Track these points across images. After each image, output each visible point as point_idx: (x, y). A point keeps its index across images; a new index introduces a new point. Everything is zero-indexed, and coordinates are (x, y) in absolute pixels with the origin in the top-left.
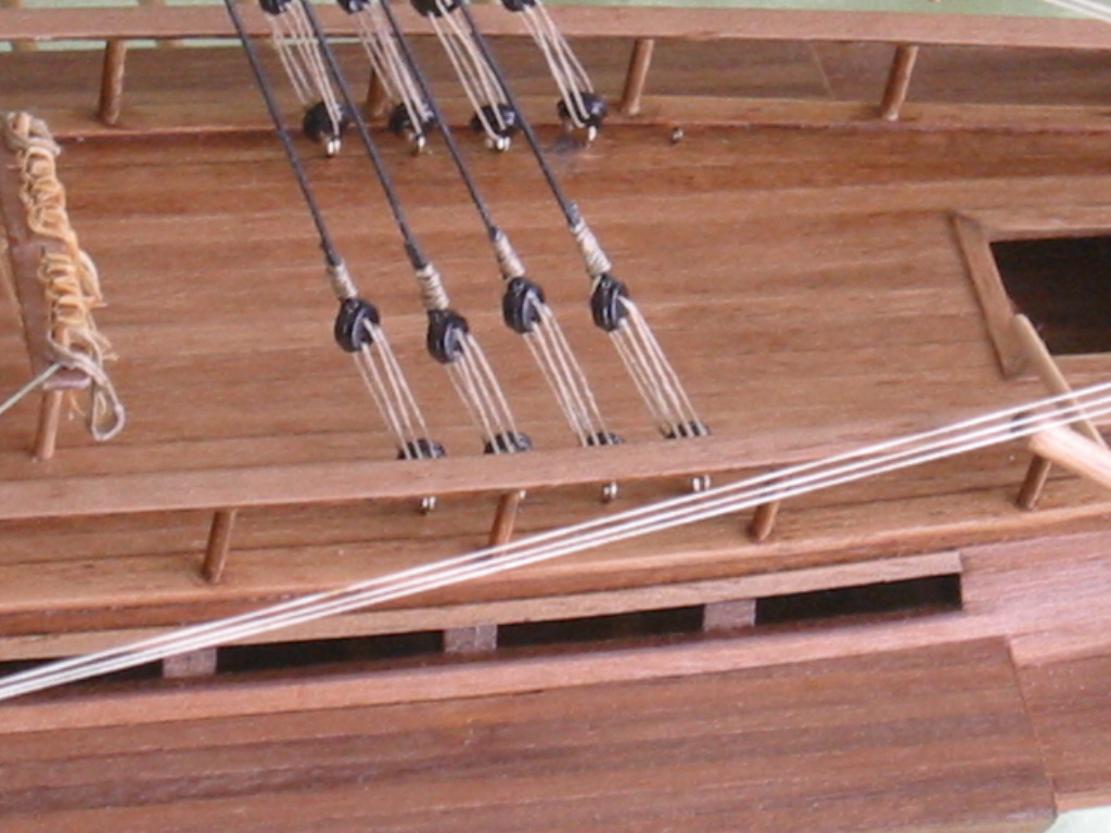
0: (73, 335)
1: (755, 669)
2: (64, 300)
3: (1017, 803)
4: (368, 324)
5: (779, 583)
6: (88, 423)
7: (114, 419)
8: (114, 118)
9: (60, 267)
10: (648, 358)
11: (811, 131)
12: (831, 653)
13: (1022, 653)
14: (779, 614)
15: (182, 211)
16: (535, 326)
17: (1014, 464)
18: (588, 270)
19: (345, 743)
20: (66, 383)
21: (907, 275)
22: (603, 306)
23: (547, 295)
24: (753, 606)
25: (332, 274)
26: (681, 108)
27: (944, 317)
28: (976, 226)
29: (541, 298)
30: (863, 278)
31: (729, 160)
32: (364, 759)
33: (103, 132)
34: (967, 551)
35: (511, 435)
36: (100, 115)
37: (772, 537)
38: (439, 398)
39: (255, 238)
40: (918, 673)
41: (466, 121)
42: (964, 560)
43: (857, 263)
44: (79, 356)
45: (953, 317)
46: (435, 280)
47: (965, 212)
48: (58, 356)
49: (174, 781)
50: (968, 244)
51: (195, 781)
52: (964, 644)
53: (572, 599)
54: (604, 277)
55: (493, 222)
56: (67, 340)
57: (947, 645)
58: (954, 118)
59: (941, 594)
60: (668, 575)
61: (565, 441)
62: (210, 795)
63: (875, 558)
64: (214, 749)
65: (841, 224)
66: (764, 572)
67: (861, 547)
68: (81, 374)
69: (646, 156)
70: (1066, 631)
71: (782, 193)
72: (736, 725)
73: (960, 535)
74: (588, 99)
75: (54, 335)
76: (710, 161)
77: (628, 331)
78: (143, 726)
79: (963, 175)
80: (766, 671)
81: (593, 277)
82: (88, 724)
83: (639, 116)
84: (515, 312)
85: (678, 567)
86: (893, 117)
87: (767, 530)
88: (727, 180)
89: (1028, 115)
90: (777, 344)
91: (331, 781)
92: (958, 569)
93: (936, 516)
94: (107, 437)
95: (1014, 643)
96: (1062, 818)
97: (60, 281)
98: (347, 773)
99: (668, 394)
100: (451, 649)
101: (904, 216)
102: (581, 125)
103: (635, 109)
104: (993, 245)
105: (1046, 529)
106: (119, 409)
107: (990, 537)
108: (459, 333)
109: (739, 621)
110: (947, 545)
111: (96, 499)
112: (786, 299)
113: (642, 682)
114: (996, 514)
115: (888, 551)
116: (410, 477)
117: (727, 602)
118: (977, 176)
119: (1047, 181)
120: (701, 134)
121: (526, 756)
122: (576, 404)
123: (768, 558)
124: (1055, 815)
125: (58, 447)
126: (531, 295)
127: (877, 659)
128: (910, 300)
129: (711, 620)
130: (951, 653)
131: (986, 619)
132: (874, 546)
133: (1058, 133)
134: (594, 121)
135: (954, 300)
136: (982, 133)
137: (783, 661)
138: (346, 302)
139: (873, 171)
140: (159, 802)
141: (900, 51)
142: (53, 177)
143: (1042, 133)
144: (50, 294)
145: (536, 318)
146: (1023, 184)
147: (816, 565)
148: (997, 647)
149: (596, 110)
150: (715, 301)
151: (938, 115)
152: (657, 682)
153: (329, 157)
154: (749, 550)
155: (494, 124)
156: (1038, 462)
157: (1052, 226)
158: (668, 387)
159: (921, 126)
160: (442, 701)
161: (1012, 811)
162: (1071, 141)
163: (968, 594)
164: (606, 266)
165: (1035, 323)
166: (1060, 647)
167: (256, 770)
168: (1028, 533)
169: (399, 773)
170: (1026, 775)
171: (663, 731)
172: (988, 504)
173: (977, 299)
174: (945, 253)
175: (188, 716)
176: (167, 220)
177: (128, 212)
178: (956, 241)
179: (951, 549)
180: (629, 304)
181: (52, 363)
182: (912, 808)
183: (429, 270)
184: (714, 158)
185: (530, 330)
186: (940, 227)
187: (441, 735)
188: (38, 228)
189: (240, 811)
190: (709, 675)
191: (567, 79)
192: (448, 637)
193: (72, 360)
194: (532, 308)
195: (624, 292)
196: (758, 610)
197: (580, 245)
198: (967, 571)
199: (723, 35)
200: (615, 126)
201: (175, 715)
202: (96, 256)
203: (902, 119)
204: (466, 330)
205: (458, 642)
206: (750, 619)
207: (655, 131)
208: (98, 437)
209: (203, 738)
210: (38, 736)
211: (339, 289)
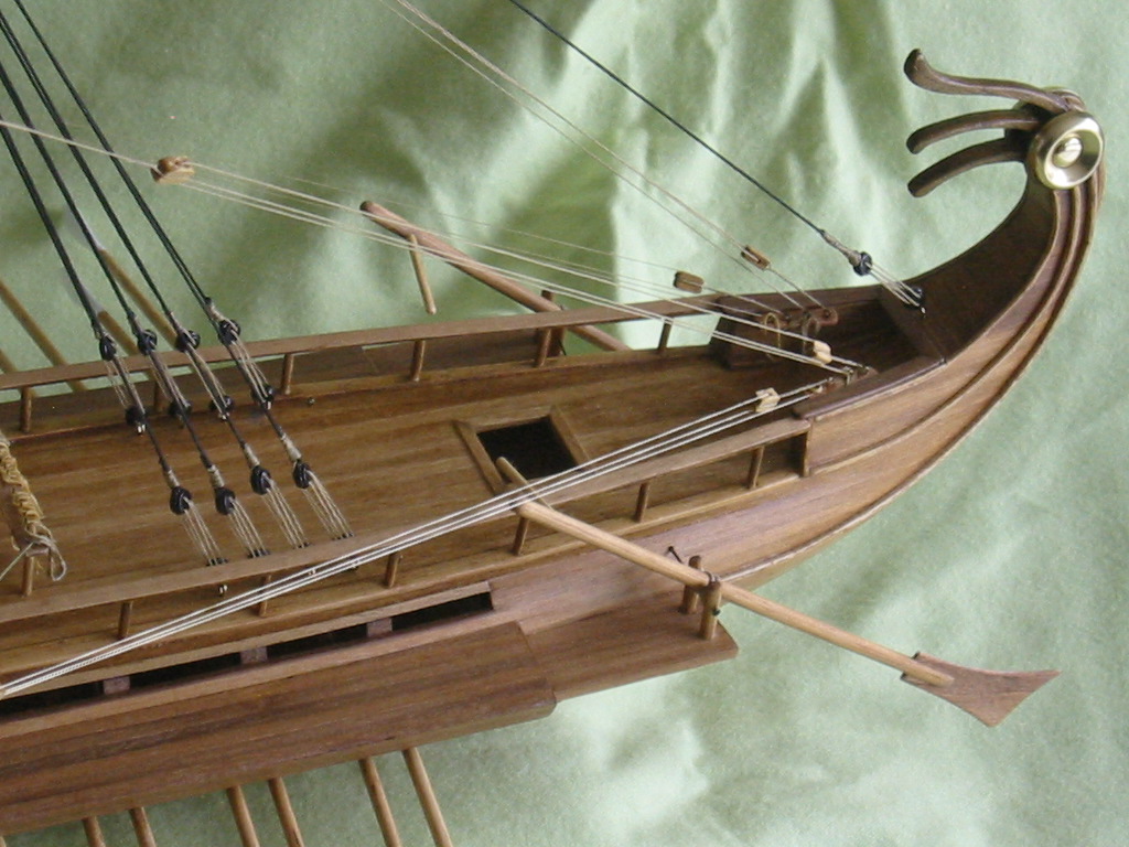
0: (37, 528)
1: (396, 653)
2: (29, 512)
3: (536, 699)
4: (186, 499)
5: (401, 607)
6: (49, 573)
7: (61, 569)
8: (28, 429)
9: (24, 497)
10: (325, 501)
11: (378, 391)
12: (431, 640)
13: (527, 628)
14: (403, 623)
15: (71, 470)
16: (268, 490)
17: (507, 536)
18: (290, 458)
19: (201, 715)
20: (37, 552)
21: (438, 453)
22: (300, 478)
23: (272, 475)
24: (390, 621)
25: (166, 476)
26: (312, 388)
27: (460, 471)
28: (466, 425)
29: (269, 475)
30: (415, 458)
31: (339, 410)
32: (211, 720)
33: (23, 437)
34: (491, 580)
35: (261, 550)
36: (21, 429)
37: (396, 584)
38: (224, 534)
39: (111, 477)
40: (477, 643)
41: (206, 407)
42: (490, 585)
43: (411, 451)
44: (42, 537)
45: (465, 470)
46: (217, 473)
47: (461, 420)
48: (31, 538)
49: (118, 744)
50: (465, 433)
51: (129, 742)
52: (497, 627)
53: (302, 628)
54: (299, 461)
55: (242, 439)
56: (35, 530)
57: (489, 629)
58: (447, 376)
59: (482, 604)
60: (345, 611)
61: (286, 547)
62: (136, 748)
63: (447, 589)
64: (136, 726)
65: (400, 434)
66: (393, 603)
67: (439, 584)
68: (44, 546)
69: (298, 414)
70: (545, 615)
71: (368, 422)
72: (392, 681)
73: (486, 573)
74: (267, 388)
75: (28, 528)
76: (330, 412)
77: (313, 487)
78: (98, 720)
79: (457, 403)
80: (403, 652)
81: (293, 462)
82: (72, 722)
83: (291, 394)
84: (258, 485)
85: (353, 605)
86: (417, 379)
87: (393, 582)
88: (339, 420)
89: (483, 369)
90: (380, 494)
91: (197, 734)
92: (489, 590)
93: (473, 565)
94: (59, 579)
95: (521, 623)
96: (559, 705)
97: (25, 504)
98: (204, 729)
99: (337, 518)
100: (245, 662)
101: (432, 426)
102: (264, 401)
103: (288, 392)
104: (478, 435)
105: (528, 564)
106: (63, 563)
107: (501, 572)
108: (231, 499)
109: (385, 630)
110: (481, 578)
111: (65, 603)
112: (383, 472)
113: (343, 666)
114: (503, 560)
115: (452, 585)
116: (217, 574)
117: (378, 620)
118: (463, 402)
119: (498, 401)
120: (323, 400)
121: (291, 709)
122: (293, 529)
123: (394, 596)
124: (556, 703)
125: (33, 589)
126: (264, 474)
127: (456, 639)
128: (442, 465)
129: (371, 631)
130: (490, 633)
131: (504, 614)
132: (447, 583)
133: (500, 377)
134: (270, 398)
135: (463, 462)
136: (462, 381)
137: (409, 647)
138: (175, 489)
139: (410, 407)
140: (113, 754)
141: (417, 343)
142: (9, 456)
143: (491, 378)
144: (22, 511)
145: (268, 486)
146: (487, 403)
147: (418, 596)
148: (513, 626)
149: (270, 392)
150: (345, 478)
151: (439, 376)
152: (350, 665)
153: (140, 434)
154: (384, 593)
155: (222, 405)
156: (523, 520)
157: (504, 421)
158: (335, 514)
159: (432, 381)
160: (245, 688)
161: (535, 703)
162: (505, 380)
163: (495, 602)
164: (299, 456)
165: (509, 460)
166: (544, 623)
167: (160, 732)
168: (519, 568)
169: (230, 726)
170: (539, 685)
171: (356, 688)
172: (499, 556)
173: (474, 459)
174: (455, 441)
175: (121, 712)
176: (65, 475)
177: (44, 474)
178: (460, 435)
179: (483, 580)
180: (311, 474)
181: (29, 543)
182: (485, 708)
183: (214, 468)
184: (330, 411)
185: (266, 492)
186: (450, 429)
187: (245, 705)
188: (8, 480)
189: (154, 753)
190: (374, 659)
191: (258, 382)
192: (243, 656)
193: (39, 539)
194: (265, 480)
195: (308, 469)
196: (393, 623)
197: (285, 446)
198: (494, 589)
199: (330, 346)
200: (280, 402)
201: (113, 713)
202: (36, 496)
203: (421, 380)
204: (234, 498)
205: (249, 658)
206: (390, 628)
207: (298, 401)
208: (54, 579)
209: (129, 721)
210: (45, 732)
211: (170, 483)
